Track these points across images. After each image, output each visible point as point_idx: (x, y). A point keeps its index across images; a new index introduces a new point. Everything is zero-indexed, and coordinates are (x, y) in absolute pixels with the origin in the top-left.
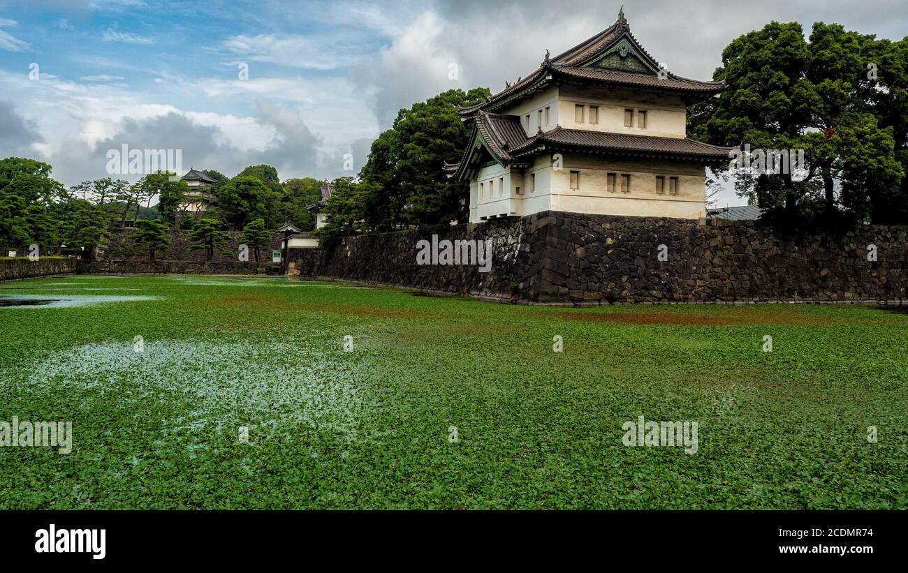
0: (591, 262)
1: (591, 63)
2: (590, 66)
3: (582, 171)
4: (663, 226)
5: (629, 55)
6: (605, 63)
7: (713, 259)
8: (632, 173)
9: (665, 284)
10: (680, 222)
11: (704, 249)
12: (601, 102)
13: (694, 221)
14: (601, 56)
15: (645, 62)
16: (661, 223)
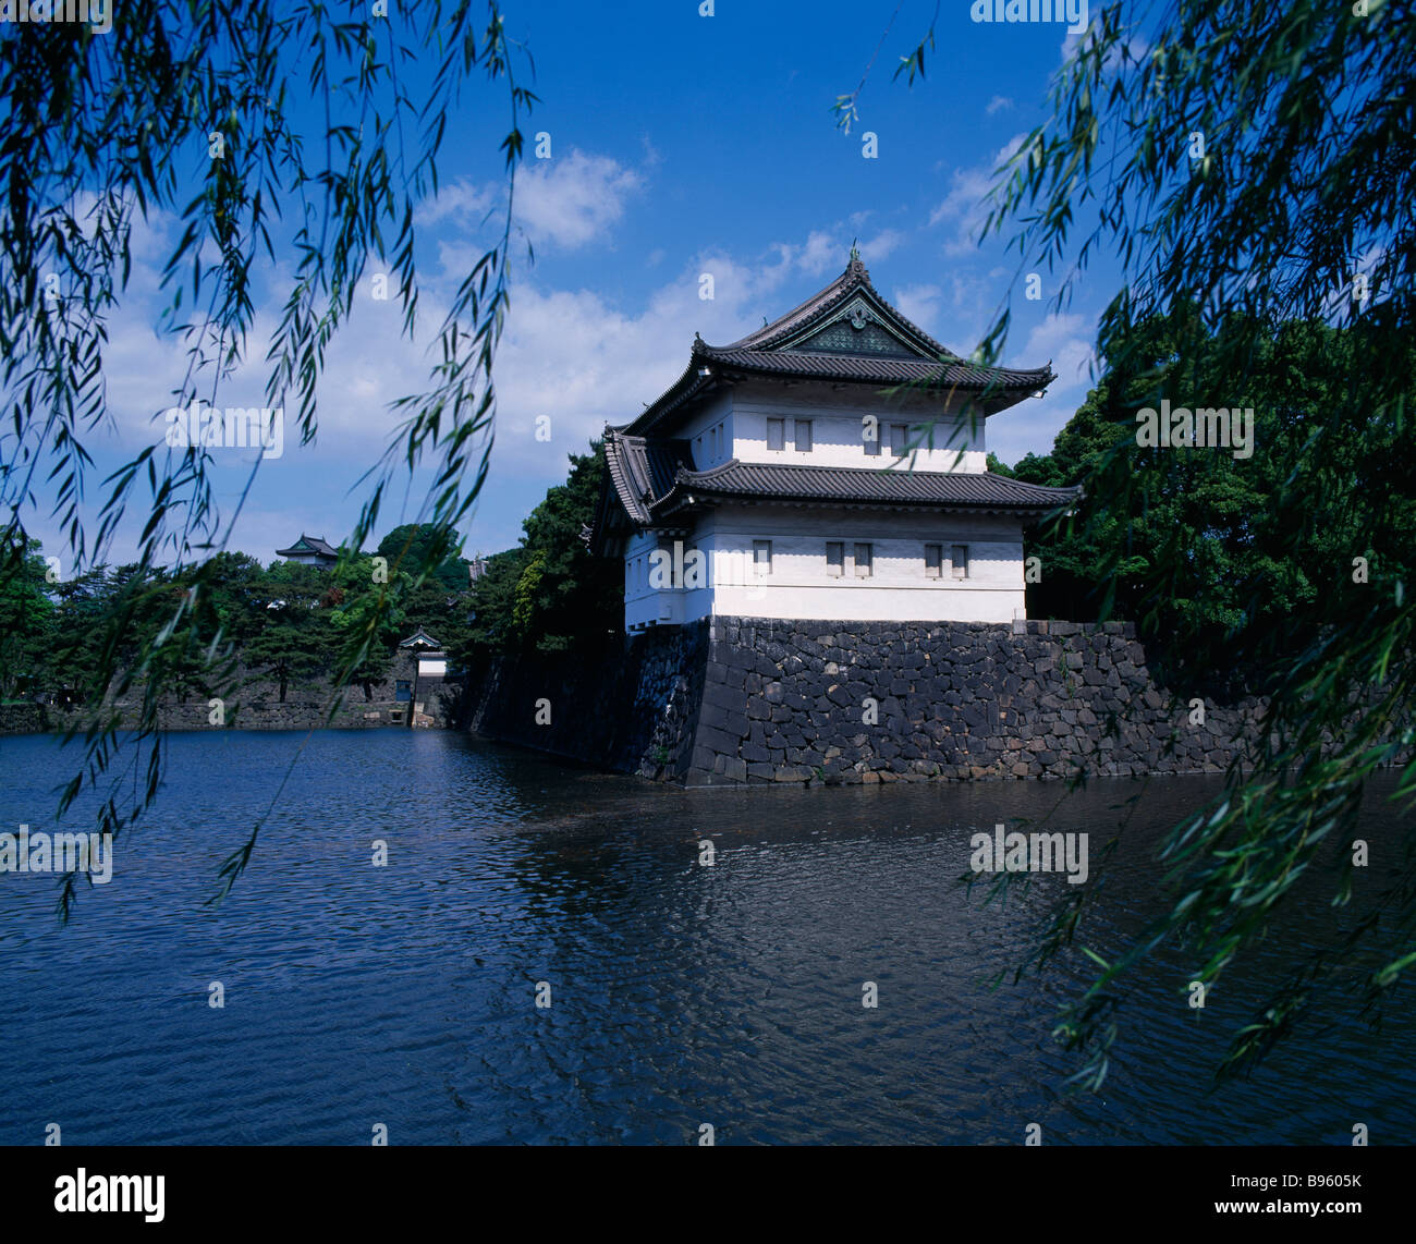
0: (794, 710)
1: (797, 341)
2: (796, 347)
3: (775, 539)
4: (940, 638)
5: (871, 324)
6: (824, 342)
7: (1040, 696)
8: (875, 541)
9: (942, 748)
10: (975, 629)
11: (1024, 679)
12: (816, 412)
13: (1001, 627)
14: (816, 330)
15: (902, 337)
16: (936, 633)
